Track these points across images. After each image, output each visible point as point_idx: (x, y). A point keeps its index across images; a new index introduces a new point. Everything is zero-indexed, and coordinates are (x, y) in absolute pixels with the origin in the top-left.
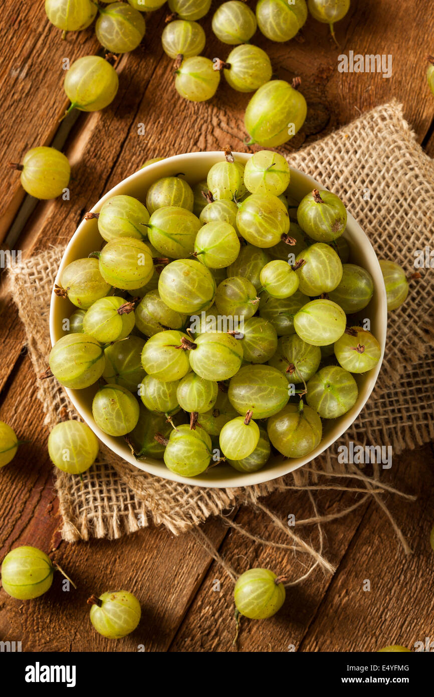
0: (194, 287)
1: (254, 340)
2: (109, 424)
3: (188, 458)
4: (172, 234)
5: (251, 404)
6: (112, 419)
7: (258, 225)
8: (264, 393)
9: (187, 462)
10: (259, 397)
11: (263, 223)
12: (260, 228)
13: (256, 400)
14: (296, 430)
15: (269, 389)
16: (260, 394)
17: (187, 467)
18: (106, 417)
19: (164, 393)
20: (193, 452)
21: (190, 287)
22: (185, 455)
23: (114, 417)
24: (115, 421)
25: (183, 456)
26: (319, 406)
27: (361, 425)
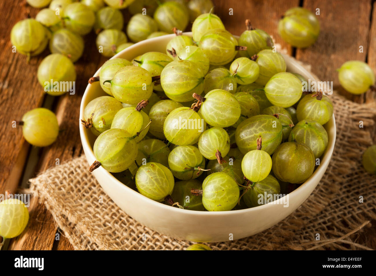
0: (190, 66)
1: (243, 99)
2: (155, 182)
3: (223, 185)
4: (158, 61)
5: (258, 134)
6: (156, 176)
7: (217, 40)
8: (265, 124)
9: (224, 189)
10: (262, 127)
11: (221, 37)
12: (219, 41)
13: (261, 130)
14: (297, 149)
15: (268, 121)
16: (262, 125)
17: (225, 193)
18: (151, 177)
19: (190, 151)
20: (226, 180)
21: (187, 67)
22: (221, 183)
23: (157, 175)
24: (158, 177)
25: (219, 185)
26: (305, 141)
27: (327, 221)
